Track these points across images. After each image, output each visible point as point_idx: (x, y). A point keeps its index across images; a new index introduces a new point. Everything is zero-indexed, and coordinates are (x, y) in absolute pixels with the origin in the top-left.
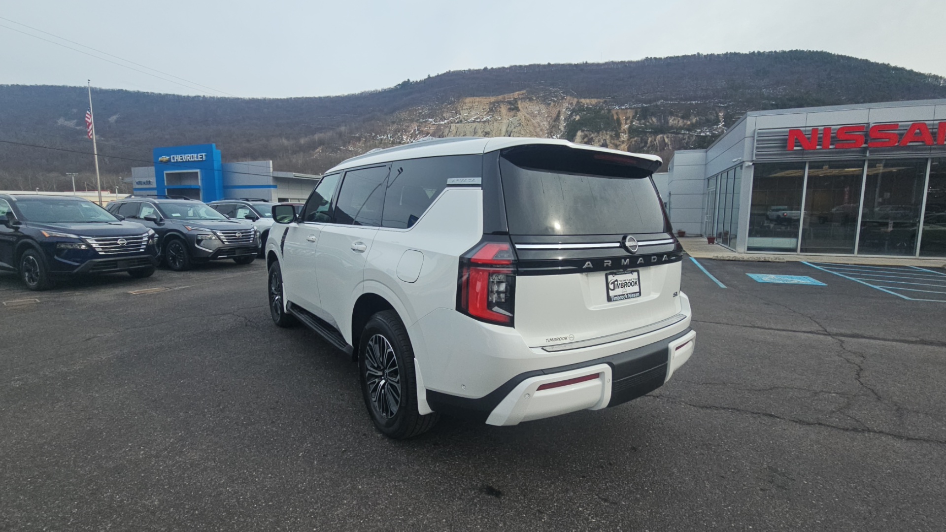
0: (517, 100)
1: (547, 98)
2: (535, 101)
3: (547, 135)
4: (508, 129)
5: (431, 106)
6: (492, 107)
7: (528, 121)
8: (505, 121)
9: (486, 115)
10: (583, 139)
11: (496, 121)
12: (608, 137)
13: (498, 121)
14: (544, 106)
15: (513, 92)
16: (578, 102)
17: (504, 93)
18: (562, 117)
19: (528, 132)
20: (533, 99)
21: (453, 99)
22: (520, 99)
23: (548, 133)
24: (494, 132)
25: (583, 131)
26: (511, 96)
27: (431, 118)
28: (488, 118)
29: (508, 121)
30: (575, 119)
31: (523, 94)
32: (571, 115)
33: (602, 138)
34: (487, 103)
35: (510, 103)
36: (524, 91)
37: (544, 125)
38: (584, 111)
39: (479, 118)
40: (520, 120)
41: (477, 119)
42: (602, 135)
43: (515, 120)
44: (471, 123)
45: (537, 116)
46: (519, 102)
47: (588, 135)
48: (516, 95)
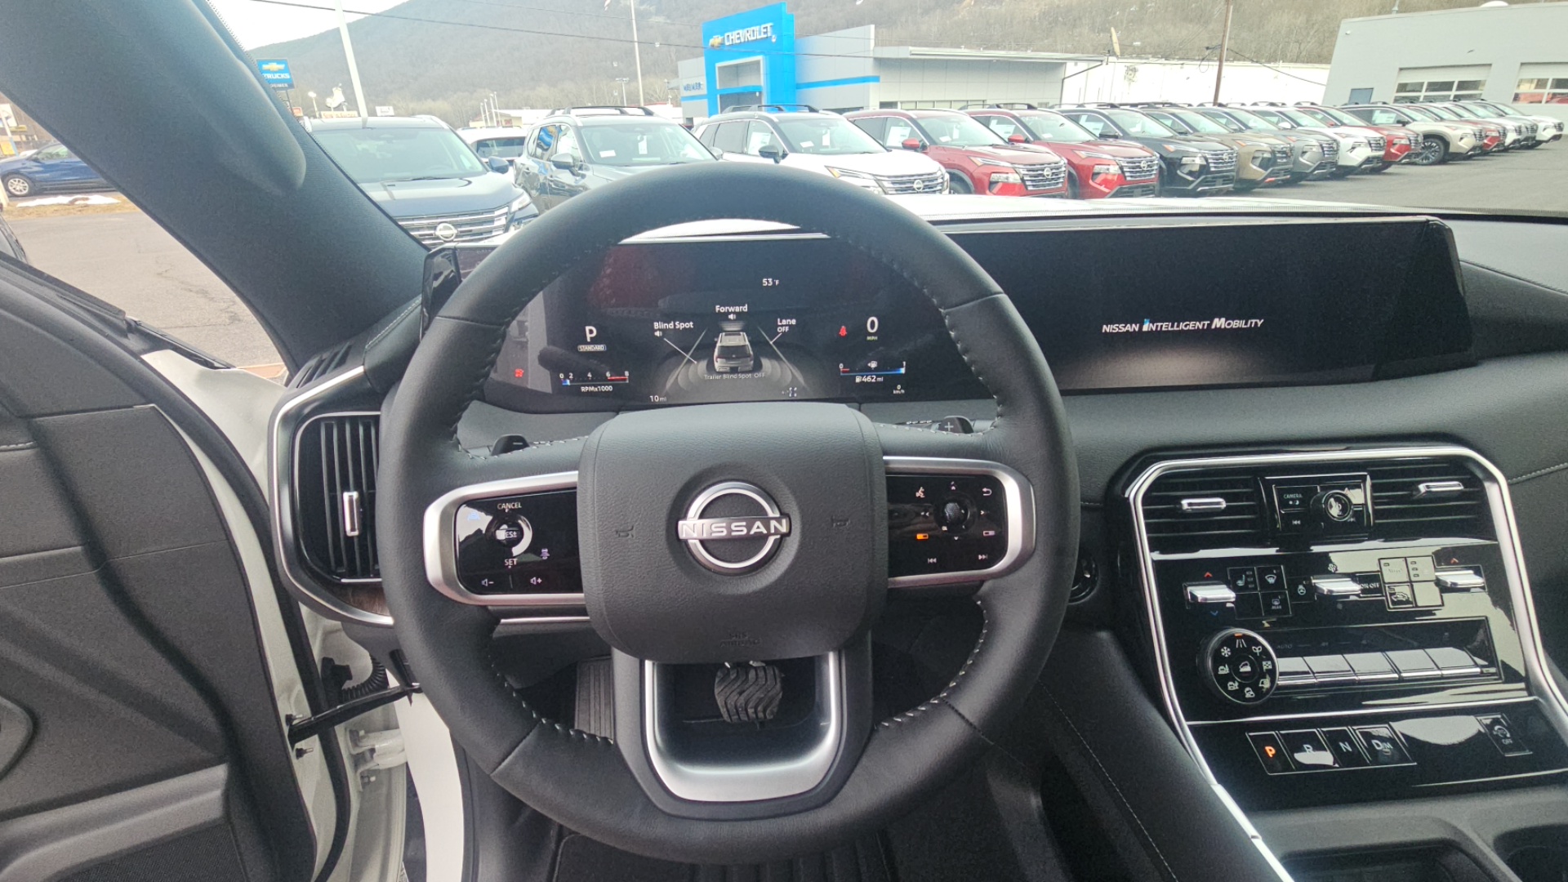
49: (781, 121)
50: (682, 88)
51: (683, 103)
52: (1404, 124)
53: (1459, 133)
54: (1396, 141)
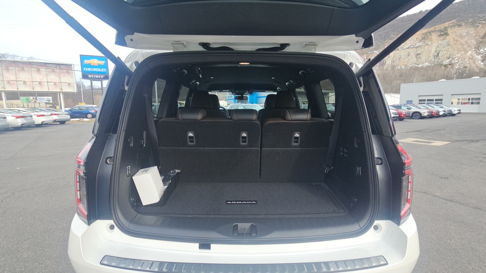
0: (447, 28)
1: (476, 22)
2: (464, 26)
3: (474, 49)
4: (437, 49)
5: (376, 43)
6: (424, 36)
7: (457, 41)
8: (435, 45)
9: (418, 42)
11: (427, 45)
13: (428, 45)
14: (472, 28)
15: (444, 22)
17: (436, 25)
19: (456, 49)
20: (462, 25)
21: (393, 36)
22: (449, 27)
23: (475, 48)
24: (425, 53)
26: (442, 26)
27: (376, 51)
28: (420, 44)
29: (437, 44)
31: (452, 23)
34: (420, 34)
35: (441, 31)
36: (454, 21)
37: (472, 42)
39: (413, 45)
40: (448, 42)
41: (411, 46)
43: (444, 43)
44: (406, 49)
45: (465, 37)
46: (449, 29)
48: (446, 24)
49: (245, 105)
50: (227, 97)
51: (227, 101)
52: (409, 109)
53: (424, 112)
54: (402, 113)
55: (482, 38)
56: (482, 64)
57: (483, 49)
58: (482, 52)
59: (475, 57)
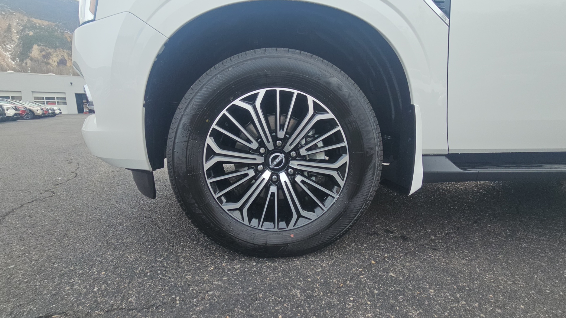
10: (41, 52)
12: (65, 54)
16: (29, 20)
18: (13, 30)
25: (39, 45)
30: (28, 34)
32: (23, 30)
33: (60, 54)
38: (37, 29)
42: (59, 51)
47: (46, 50)
55: (5, 32)
56: (13, 63)
57: (10, 46)
58: (10, 48)
59: (3, 53)
